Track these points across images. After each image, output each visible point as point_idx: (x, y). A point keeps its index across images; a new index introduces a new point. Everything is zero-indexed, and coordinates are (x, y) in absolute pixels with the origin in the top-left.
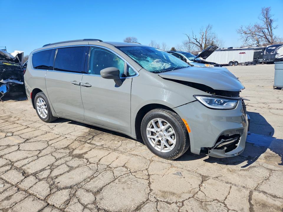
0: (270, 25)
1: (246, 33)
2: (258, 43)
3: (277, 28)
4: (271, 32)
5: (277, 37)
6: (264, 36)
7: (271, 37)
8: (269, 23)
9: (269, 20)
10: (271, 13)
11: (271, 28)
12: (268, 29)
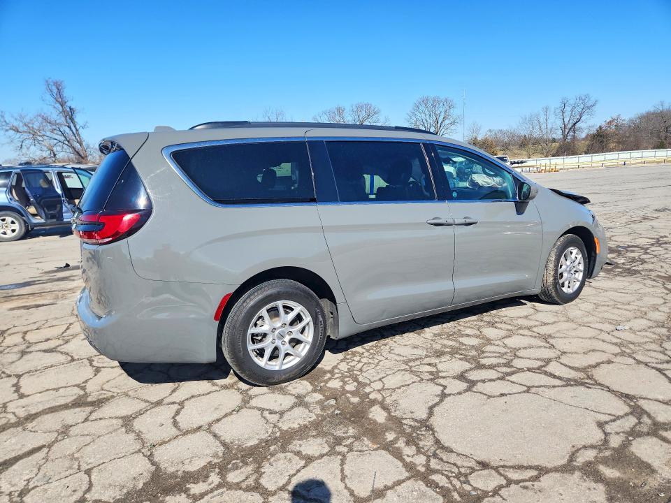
0: (72, 120)
1: (18, 131)
2: (55, 155)
3: (88, 127)
4: (78, 135)
5: (92, 146)
6: (66, 142)
7: (81, 145)
8: (70, 115)
9: (68, 109)
10: (67, 93)
11: (75, 126)
12: (69, 127)
